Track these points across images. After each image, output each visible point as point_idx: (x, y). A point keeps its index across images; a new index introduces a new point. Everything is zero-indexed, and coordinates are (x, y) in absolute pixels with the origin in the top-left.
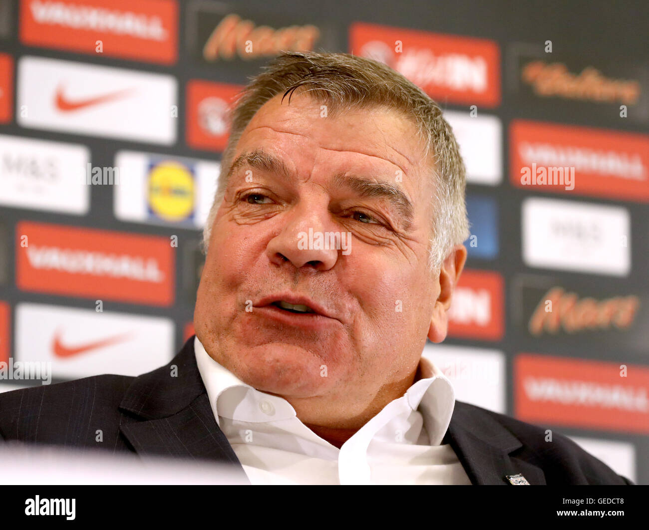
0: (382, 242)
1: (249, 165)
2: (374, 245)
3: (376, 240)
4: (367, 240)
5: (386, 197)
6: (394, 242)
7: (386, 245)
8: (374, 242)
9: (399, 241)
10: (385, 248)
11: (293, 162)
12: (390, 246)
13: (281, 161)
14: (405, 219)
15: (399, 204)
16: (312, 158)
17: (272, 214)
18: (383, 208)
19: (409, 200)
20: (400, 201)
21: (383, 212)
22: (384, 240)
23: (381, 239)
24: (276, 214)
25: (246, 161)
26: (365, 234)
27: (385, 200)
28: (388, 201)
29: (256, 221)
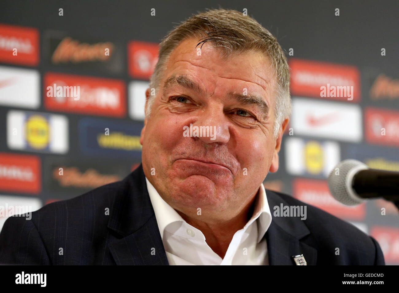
0: (252, 127)
1: (178, 83)
2: (248, 128)
3: (249, 126)
4: (244, 126)
5: (255, 105)
6: (258, 126)
7: (254, 127)
8: (248, 127)
9: (261, 125)
10: (254, 129)
11: (204, 85)
12: (256, 128)
13: (197, 84)
14: (264, 114)
15: (262, 107)
16: (214, 83)
17: (192, 110)
18: (253, 110)
19: (267, 104)
20: (263, 106)
21: (253, 112)
22: (254, 126)
23: (252, 125)
24: (194, 110)
25: (176, 80)
26: (243, 124)
27: (255, 106)
28: (256, 107)
29: (182, 112)
